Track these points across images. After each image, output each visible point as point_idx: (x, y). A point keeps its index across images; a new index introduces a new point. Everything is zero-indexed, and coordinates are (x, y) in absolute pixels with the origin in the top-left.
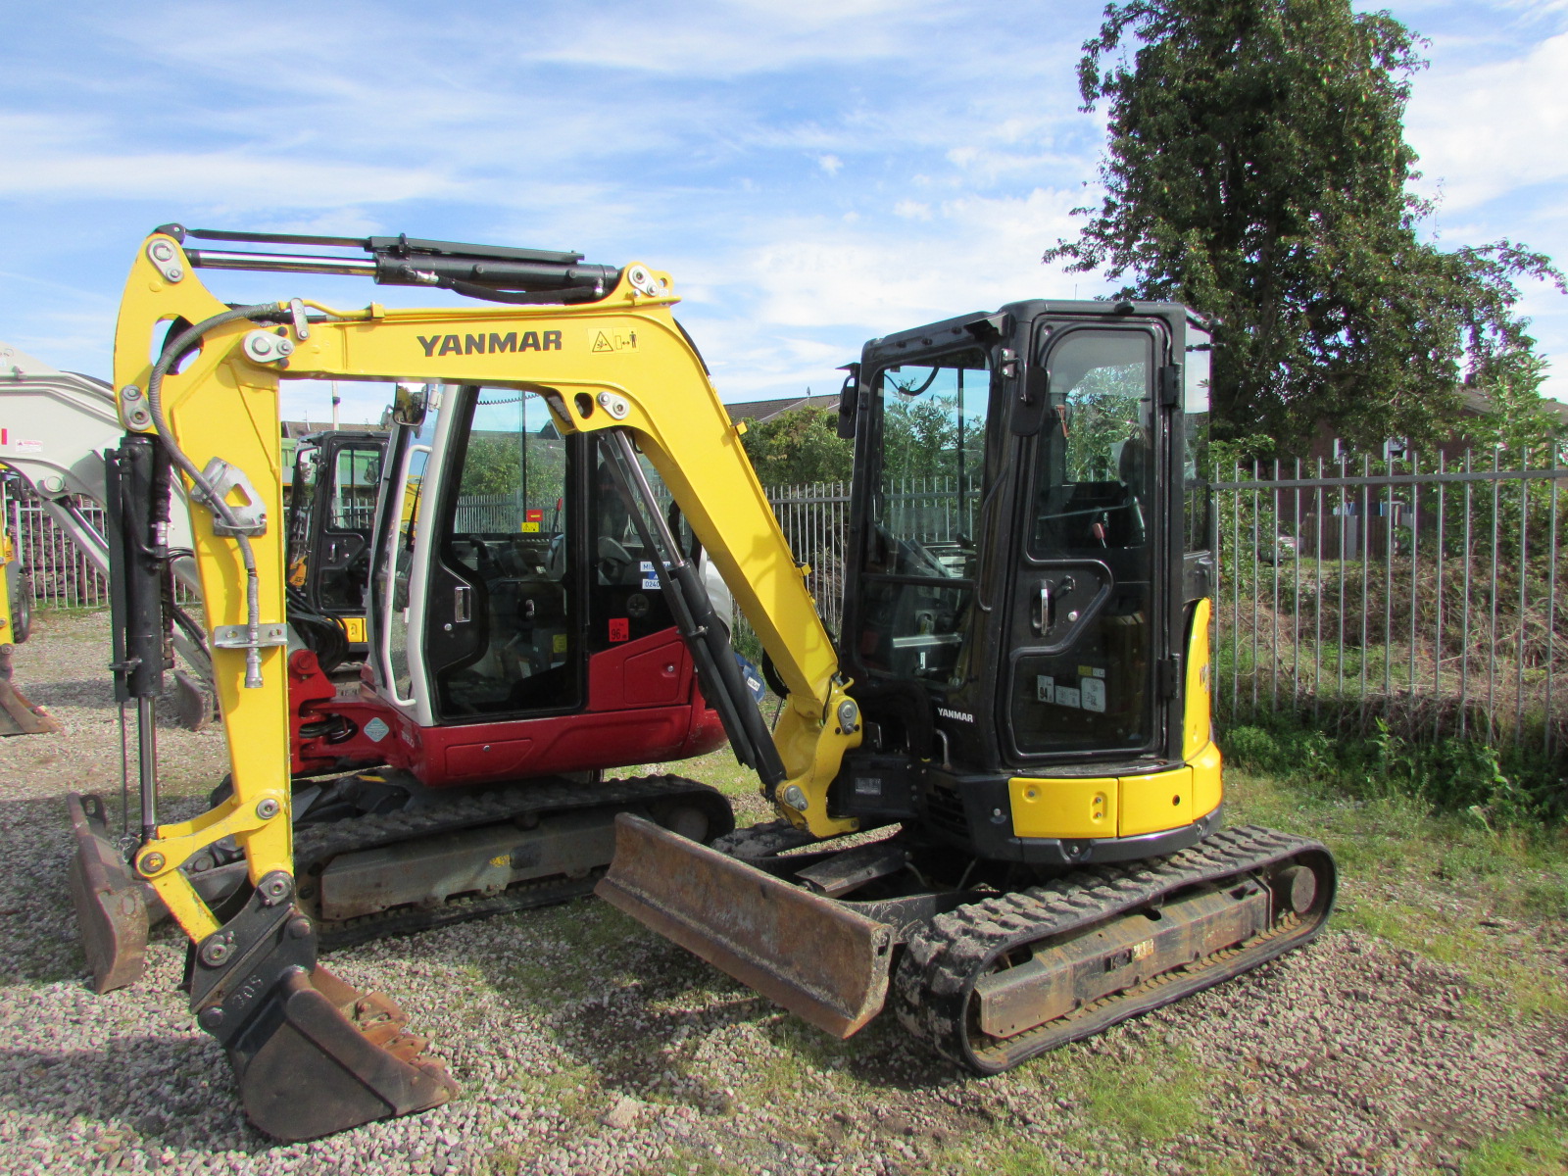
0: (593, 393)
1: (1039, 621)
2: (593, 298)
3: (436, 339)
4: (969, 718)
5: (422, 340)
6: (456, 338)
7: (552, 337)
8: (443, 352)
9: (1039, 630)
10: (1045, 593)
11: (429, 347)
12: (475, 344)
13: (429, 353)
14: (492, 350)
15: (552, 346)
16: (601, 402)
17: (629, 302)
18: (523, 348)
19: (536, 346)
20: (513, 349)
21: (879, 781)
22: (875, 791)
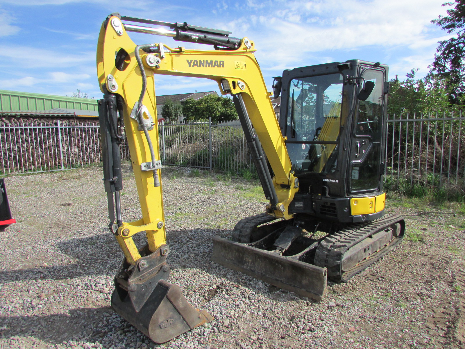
0: (237, 81)
1: (357, 153)
2: (235, 49)
3: (191, 61)
4: (337, 181)
5: (188, 61)
6: (197, 61)
7: (222, 63)
8: (193, 66)
9: (357, 156)
10: (359, 145)
11: (189, 63)
12: (202, 64)
13: (190, 66)
14: (206, 66)
15: (222, 66)
16: (238, 84)
17: (245, 51)
18: (214, 67)
19: (217, 65)
20: (212, 67)
21: (302, 202)
22: (301, 205)
